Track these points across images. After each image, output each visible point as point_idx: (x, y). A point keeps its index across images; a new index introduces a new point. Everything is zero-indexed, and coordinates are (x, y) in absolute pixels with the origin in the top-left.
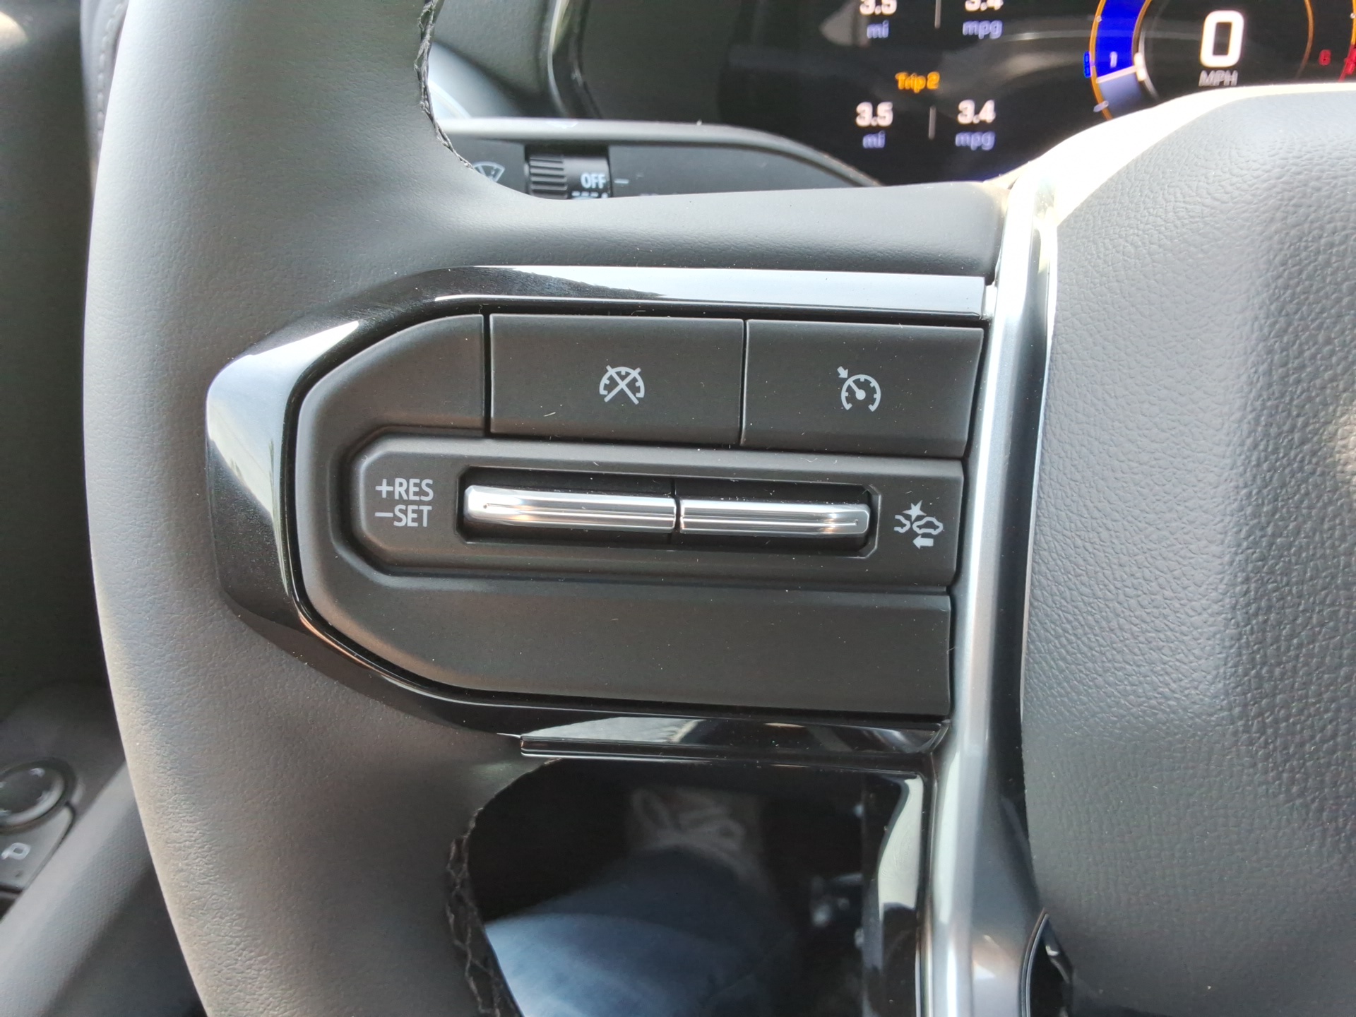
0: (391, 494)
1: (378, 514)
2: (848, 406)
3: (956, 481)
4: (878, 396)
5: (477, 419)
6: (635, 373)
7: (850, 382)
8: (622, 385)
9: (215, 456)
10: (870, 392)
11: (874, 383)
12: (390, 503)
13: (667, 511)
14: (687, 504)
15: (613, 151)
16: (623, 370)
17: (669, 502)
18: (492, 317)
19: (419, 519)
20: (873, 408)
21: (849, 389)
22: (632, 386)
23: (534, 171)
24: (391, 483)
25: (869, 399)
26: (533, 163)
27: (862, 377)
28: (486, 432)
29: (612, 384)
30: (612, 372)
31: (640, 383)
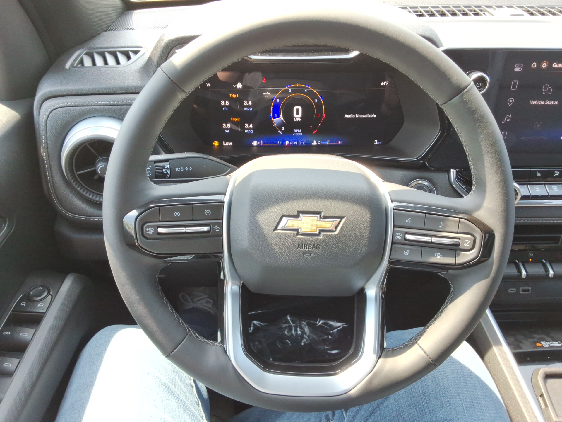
0: (148, 230)
1: (147, 233)
2: (206, 214)
3: (221, 222)
4: (210, 213)
5: (159, 220)
6: (179, 213)
7: (207, 211)
8: (177, 214)
9: (125, 228)
10: (209, 212)
11: (210, 211)
12: (148, 231)
13: (184, 230)
14: (187, 228)
15: (170, 161)
16: (177, 212)
17: (184, 228)
18: (160, 207)
19: (152, 233)
20: (210, 214)
21: (207, 212)
22: (178, 214)
23: (156, 166)
24: (148, 229)
25: (209, 213)
26: (156, 165)
27: (208, 211)
28: (160, 221)
29: (176, 214)
30: (175, 213)
31: (179, 214)
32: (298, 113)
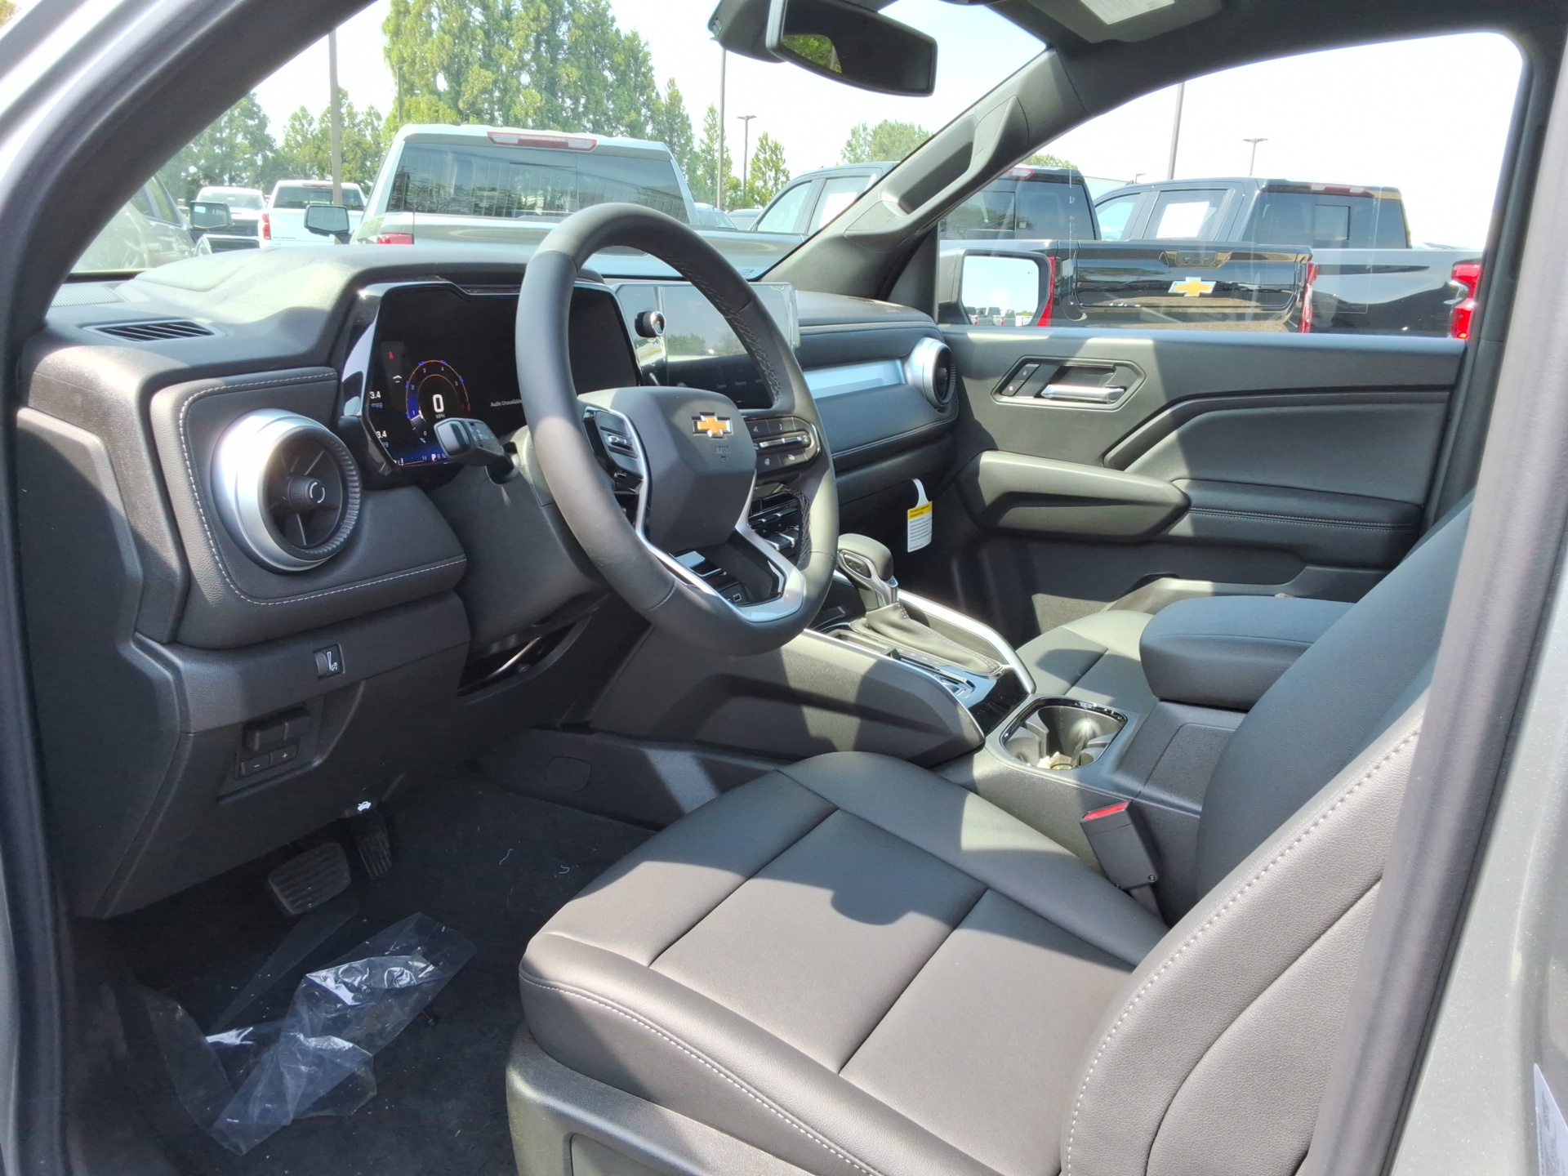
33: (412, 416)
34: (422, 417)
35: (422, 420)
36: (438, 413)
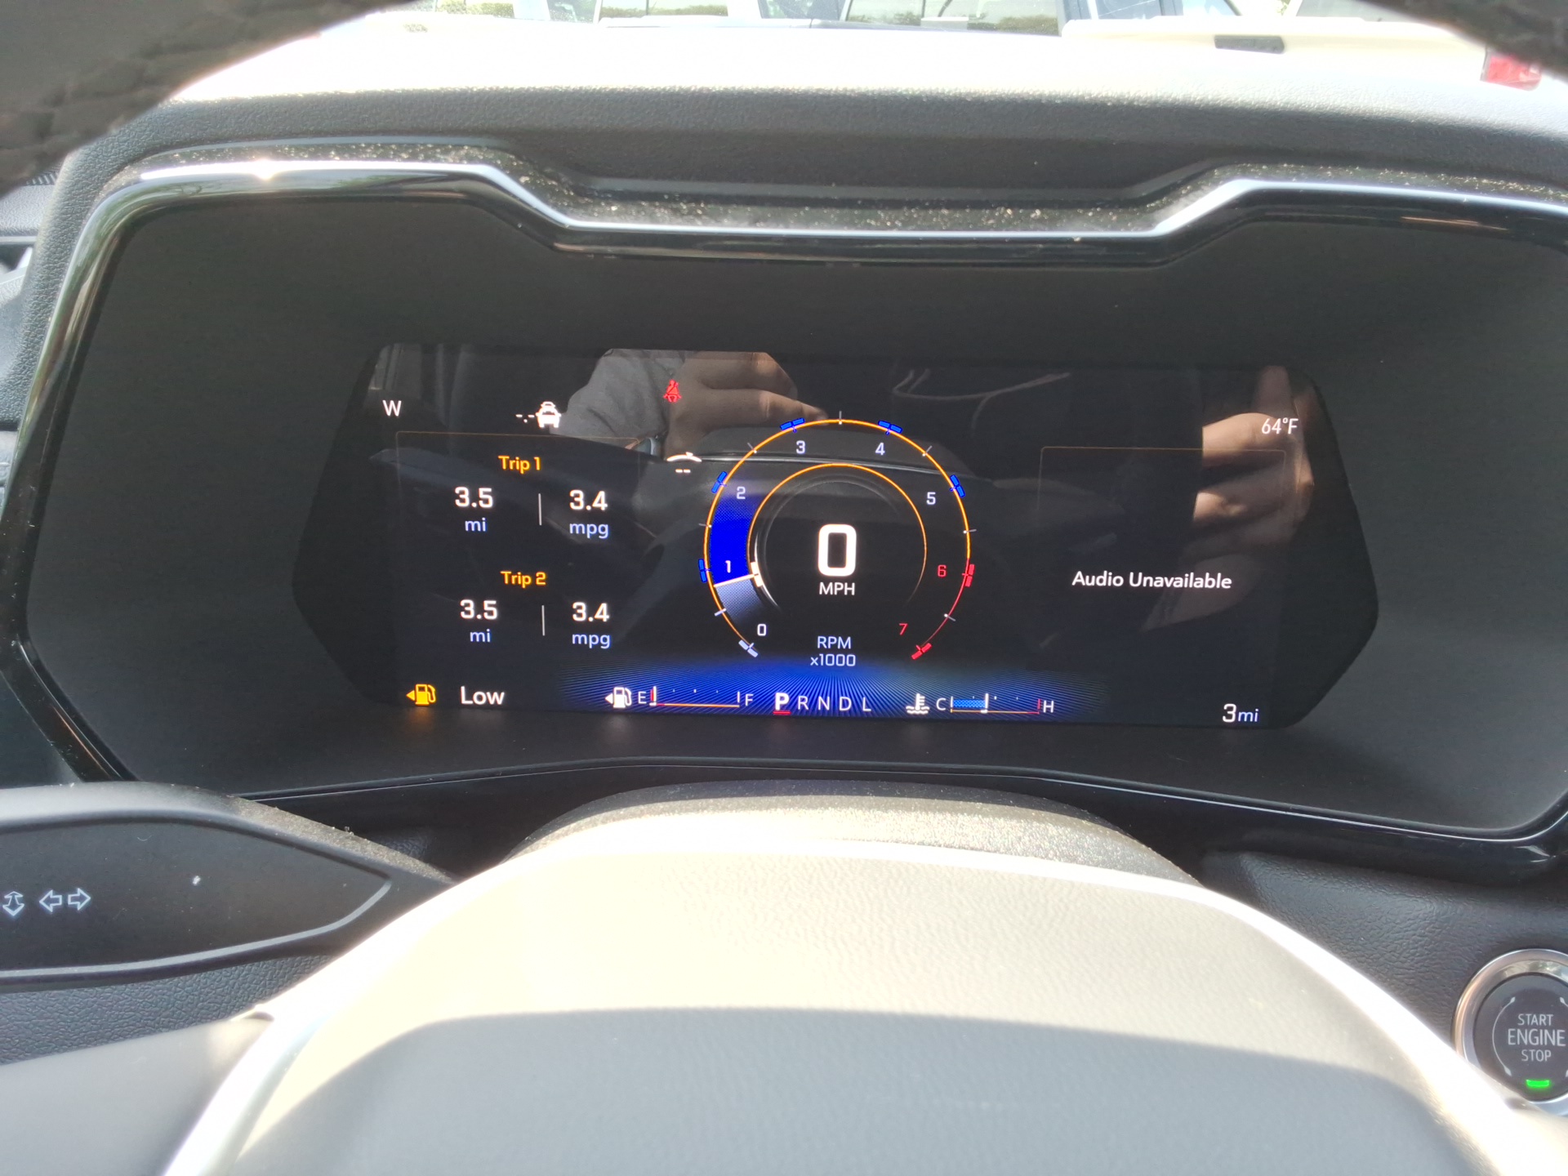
32: (837, 558)
33: (720, 576)
34: (760, 582)
35: (759, 591)
36: (827, 580)
